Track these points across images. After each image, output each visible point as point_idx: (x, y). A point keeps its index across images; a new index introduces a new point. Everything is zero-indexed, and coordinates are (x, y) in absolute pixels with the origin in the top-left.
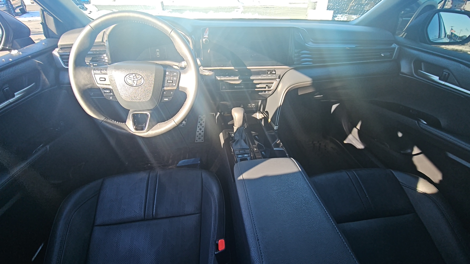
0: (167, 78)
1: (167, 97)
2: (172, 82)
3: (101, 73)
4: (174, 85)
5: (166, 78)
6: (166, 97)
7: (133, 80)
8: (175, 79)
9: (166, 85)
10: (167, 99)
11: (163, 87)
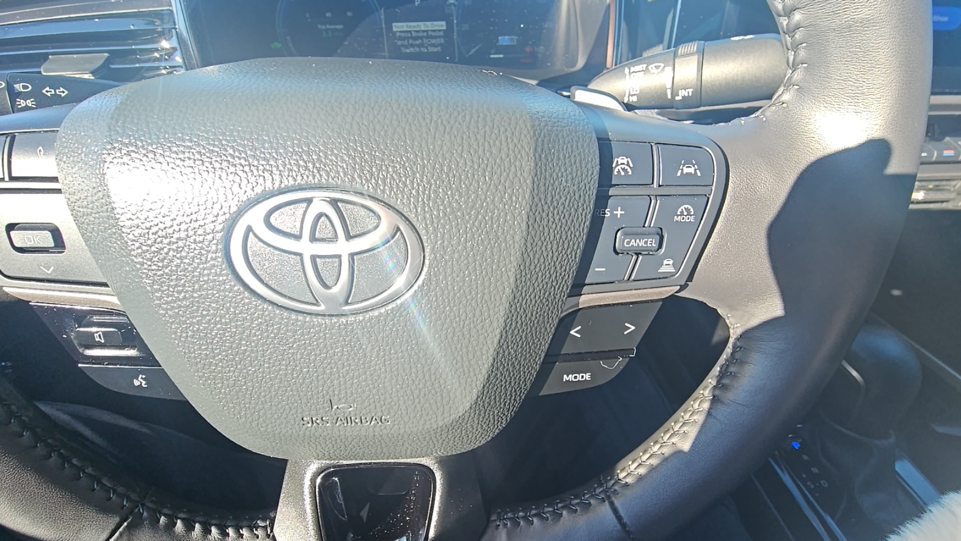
0: (619, 212)
1: (591, 363)
2: (652, 242)
3: (12, 179)
4: (667, 267)
5: (608, 215)
6: (580, 359)
7: (314, 258)
8: (685, 212)
9: (597, 270)
10: (587, 376)
11: (577, 288)
